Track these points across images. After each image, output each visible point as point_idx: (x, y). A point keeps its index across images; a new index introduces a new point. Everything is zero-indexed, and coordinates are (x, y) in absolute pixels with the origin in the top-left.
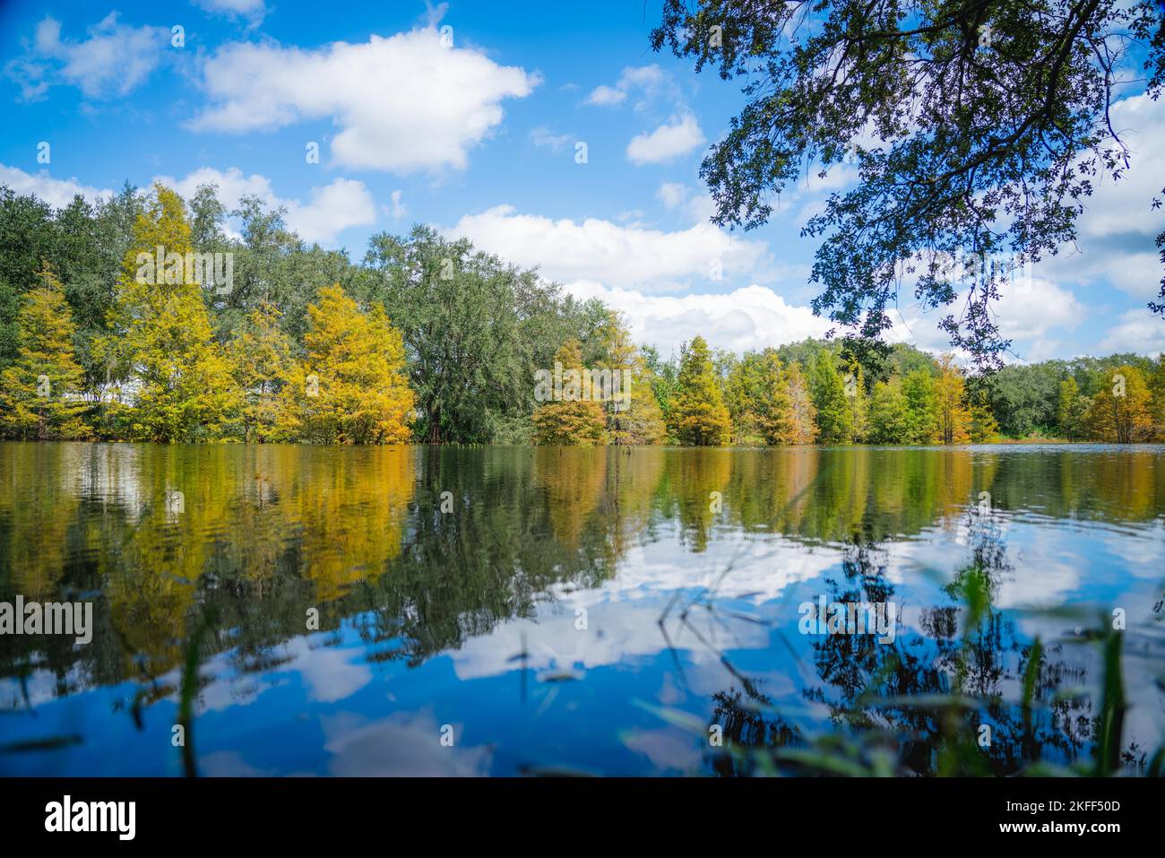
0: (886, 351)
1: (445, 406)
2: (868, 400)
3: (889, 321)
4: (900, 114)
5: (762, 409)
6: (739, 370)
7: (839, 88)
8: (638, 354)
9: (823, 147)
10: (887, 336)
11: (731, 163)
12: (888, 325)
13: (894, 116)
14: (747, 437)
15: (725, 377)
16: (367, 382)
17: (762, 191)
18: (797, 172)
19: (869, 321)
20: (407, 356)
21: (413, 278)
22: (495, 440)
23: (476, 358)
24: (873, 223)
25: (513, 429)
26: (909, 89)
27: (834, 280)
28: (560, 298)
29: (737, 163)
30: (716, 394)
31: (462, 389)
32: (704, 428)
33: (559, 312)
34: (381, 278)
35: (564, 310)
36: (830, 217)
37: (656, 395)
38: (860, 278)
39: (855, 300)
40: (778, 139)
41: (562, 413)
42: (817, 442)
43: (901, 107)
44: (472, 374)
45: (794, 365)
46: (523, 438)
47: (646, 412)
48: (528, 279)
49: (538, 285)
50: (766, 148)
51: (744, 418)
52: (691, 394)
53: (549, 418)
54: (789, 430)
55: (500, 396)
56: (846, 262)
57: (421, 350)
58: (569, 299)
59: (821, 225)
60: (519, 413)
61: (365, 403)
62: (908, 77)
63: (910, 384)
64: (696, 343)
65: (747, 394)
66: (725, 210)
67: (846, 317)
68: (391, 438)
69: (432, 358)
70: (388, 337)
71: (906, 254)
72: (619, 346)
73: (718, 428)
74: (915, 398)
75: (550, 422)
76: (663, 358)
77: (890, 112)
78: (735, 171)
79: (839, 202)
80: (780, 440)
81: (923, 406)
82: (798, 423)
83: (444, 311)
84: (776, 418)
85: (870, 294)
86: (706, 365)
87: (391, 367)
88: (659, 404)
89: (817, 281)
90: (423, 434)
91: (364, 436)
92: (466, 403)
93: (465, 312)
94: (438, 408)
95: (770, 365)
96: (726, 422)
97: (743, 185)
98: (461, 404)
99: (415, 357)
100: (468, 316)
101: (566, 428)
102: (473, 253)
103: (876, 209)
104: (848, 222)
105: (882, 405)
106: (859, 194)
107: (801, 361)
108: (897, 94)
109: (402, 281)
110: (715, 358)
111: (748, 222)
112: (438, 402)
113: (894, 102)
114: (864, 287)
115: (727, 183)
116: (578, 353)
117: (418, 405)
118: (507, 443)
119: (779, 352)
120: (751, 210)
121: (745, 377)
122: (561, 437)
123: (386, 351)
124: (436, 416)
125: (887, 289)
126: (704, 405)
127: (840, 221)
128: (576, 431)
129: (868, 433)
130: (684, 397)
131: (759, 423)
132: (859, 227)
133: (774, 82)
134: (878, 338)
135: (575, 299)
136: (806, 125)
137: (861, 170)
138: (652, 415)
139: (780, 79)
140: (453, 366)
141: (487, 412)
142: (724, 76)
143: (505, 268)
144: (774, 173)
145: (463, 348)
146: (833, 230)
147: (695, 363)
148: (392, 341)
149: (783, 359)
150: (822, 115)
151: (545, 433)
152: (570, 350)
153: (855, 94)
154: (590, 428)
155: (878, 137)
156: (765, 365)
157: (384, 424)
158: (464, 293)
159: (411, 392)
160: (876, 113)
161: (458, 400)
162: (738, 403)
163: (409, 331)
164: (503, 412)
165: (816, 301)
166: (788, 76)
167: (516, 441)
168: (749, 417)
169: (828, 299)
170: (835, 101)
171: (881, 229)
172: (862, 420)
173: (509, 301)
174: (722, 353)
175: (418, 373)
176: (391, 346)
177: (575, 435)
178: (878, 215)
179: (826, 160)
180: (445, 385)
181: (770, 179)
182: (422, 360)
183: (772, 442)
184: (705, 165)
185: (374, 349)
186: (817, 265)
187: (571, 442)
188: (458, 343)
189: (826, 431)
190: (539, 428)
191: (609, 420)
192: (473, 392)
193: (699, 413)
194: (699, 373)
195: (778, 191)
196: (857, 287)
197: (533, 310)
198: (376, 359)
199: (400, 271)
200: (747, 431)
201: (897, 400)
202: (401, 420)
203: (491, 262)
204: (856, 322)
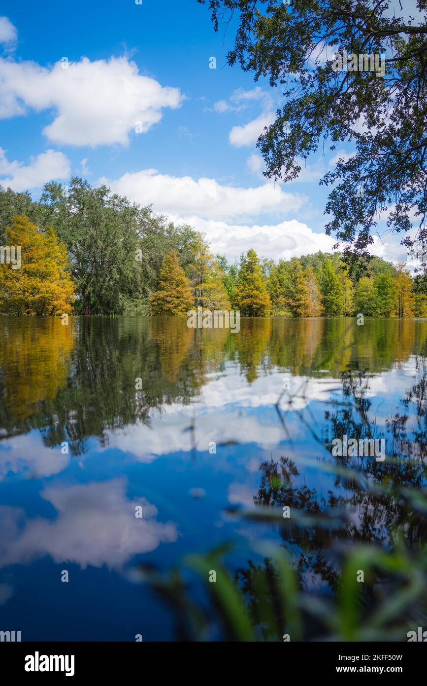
0: (370, 258)
1: (93, 292)
2: (354, 291)
3: (372, 240)
4: (380, 112)
5: (290, 295)
6: (276, 270)
7: (344, 94)
8: (214, 260)
9: (332, 131)
10: (371, 249)
11: (277, 139)
12: (371, 241)
13: (376, 114)
14: (281, 312)
15: (267, 274)
16: (44, 276)
17: (295, 157)
18: (316, 146)
19: (360, 239)
20: (69, 260)
21: (72, 211)
22: (125, 313)
23: (113, 261)
24: (364, 178)
25: (136, 306)
26: (386, 98)
27: (339, 213)
28: (166, 224)
29: (280, 138)
30: (263, 285)
31: (104, 281)
32: (254, 306)
33: (165, 233)
34: (51, 210)
35: (169, 232)
36: (338, 173)
37: (225, 286)
38: (355, 212)
39: (352, 225)
40: (306, 124)
41: (167, 296)
42: (323, 315)
43: (381, 108)
44: (111, 272)
45: (310, 268)
46: (143, 312)
47: (219, 296)
48: (146, 212)
49: (152, 216)
50: (299, 130)
51: (279, 300)
52: (247, 285)
53: (159, 299)
54: (306, 307)
55: (128, 286)
56: (347, 202)
57: (78, 256)
58: (171, 226)
59: (332, 178)
60: (140, 296)
61: (43, 290)
62: (385, 90)
63: (379, 281)
64: (251, 254)
65: (281, 285)
66: (272, 168)
67: (346, 236)
68: (59, 312)
69: (85, 262)
70: (57, 248)
71: (382, 199)
72: (203, 255)
73: (263, 306)
74: (382, 288)
75: (160, 302)
76: (230, 263)
77: (374, 111)
78: (279, 144)
79: (344, 164)
80: (301, 314)
81: (386, 294)
82: (311, 303)
83: (92, 231)
84: (298, 300)
85: (361, 222)
86: (256, 267)
87: (59, 267)
88: (227, 291)
89: (329, 213)
90: (79, 310)
91: (42, 311)
92: (107, 290)
93: (106, 233)
94: (89, 293)
95: (295, 268)
96: (268, 302)
97: (284, 153)
98: (104, 291)
99: (75, 261)
100: (108, 235)
101: (170, 305)
102: (110, 195)
103: (366, 170)
104: (349, 177)
105: (362, 293)
106: (356, 160)
107: (314, 266)
108: (379, 100)
109: (65, 213)
110: (261, 263)
111: (286, 176)
112: (89, 289)
113: (377, 105)
114: (357, 218)
115: (274, 151)
116: (177, 259)
117: (76, 291)
118: (133, 314)
119: (300, 260)
120: (288, 168)
121: (279, 275)
122: (167, 311)
123: (56, 257)
124: (88, 298)
125: (371, 219)
126: (255, 292)
127: (344, 176)
128: (176, 307)
129: (353, 310)
130: (242, 287)
131: (288, 303)
132: (355, 181)
133: (303, 89)
134: (365, 249)
135: (175, 226)
136: (322, 117)
137: (358, 145)
138: (223, 298)
139: (307, 87)
140: (98, 266)
141: (120, 296)
142: (272, 84)
143: (131, 205)
144: (303, 146)
145: (105, 255)
146: (339, 181)
147: (249, 266)
148: (59, 251)
149: (303, 264)
150: (333, 112)
151: (156, 309)
152: (172, 257)
153: (354, 98)
154: (185, 306)
155: (366, 126)
156: (292, 268)
157: (55, 303)
158: (105, 221)
159: (72, 283)
160: (365, 111)
161: (102, 288)
162: (275, 291)
163: (70, 244)
164: (130, 296)
165: (328, 225)
166: (312, 86)
167: (139, 314)
168: (282, 300)
169: (335, 225)
170: (341, 102)
171: (369, 183)
172: (350, 302)
173: (134, 225)
174: (266, 260)
175: (76, 271)
176: (59, 254)
177: (175, 310)
178: (367, 173)
179: (335, 139)
180: (93, 279)
181: (300, 150)
182: (79, 263)
183: (296, 315)
184: (260, 139)
185: (48, 255)
186: (329, 203)
187: (173, 314)
188: (102, 252)
189: (329, 309)
190: (153, 306)
191: (196, 300)
192: (111, 283)
193: (252, 297)
194: (252, 272)
195: (305, 157)
196: (353, 218)
197: (149, 232)
198: (50, 262)
199: (64, 206)
200: (281, 308)
201: (371, 291)
202: (66, 300)
203: (122, 201)
204: (352, 239)
